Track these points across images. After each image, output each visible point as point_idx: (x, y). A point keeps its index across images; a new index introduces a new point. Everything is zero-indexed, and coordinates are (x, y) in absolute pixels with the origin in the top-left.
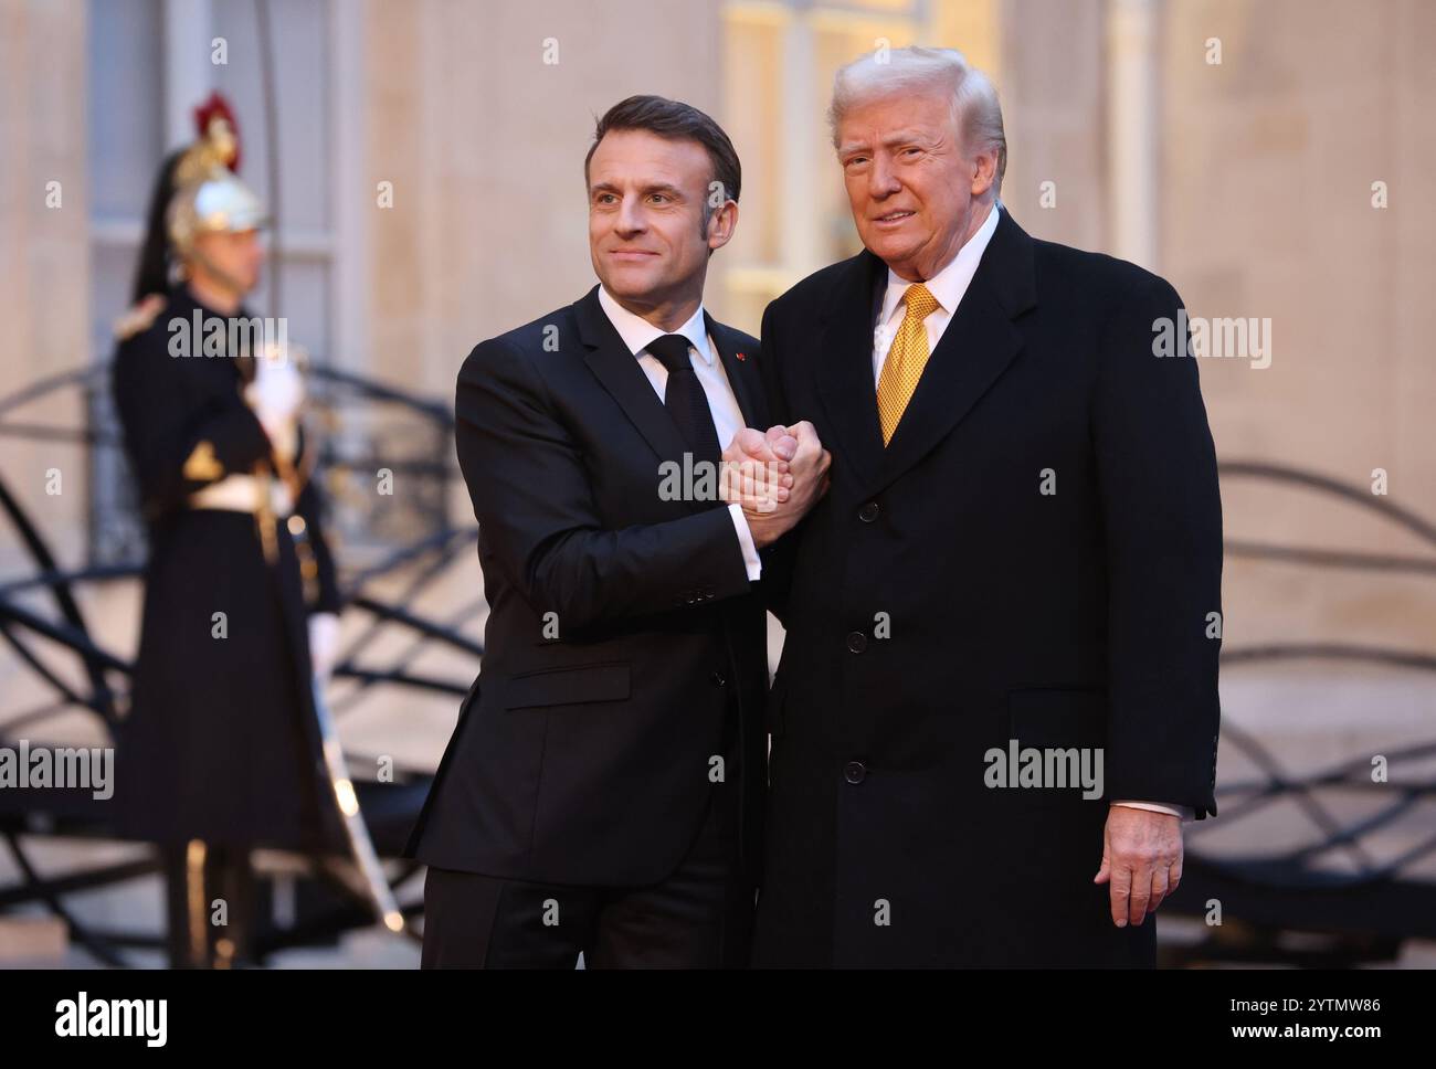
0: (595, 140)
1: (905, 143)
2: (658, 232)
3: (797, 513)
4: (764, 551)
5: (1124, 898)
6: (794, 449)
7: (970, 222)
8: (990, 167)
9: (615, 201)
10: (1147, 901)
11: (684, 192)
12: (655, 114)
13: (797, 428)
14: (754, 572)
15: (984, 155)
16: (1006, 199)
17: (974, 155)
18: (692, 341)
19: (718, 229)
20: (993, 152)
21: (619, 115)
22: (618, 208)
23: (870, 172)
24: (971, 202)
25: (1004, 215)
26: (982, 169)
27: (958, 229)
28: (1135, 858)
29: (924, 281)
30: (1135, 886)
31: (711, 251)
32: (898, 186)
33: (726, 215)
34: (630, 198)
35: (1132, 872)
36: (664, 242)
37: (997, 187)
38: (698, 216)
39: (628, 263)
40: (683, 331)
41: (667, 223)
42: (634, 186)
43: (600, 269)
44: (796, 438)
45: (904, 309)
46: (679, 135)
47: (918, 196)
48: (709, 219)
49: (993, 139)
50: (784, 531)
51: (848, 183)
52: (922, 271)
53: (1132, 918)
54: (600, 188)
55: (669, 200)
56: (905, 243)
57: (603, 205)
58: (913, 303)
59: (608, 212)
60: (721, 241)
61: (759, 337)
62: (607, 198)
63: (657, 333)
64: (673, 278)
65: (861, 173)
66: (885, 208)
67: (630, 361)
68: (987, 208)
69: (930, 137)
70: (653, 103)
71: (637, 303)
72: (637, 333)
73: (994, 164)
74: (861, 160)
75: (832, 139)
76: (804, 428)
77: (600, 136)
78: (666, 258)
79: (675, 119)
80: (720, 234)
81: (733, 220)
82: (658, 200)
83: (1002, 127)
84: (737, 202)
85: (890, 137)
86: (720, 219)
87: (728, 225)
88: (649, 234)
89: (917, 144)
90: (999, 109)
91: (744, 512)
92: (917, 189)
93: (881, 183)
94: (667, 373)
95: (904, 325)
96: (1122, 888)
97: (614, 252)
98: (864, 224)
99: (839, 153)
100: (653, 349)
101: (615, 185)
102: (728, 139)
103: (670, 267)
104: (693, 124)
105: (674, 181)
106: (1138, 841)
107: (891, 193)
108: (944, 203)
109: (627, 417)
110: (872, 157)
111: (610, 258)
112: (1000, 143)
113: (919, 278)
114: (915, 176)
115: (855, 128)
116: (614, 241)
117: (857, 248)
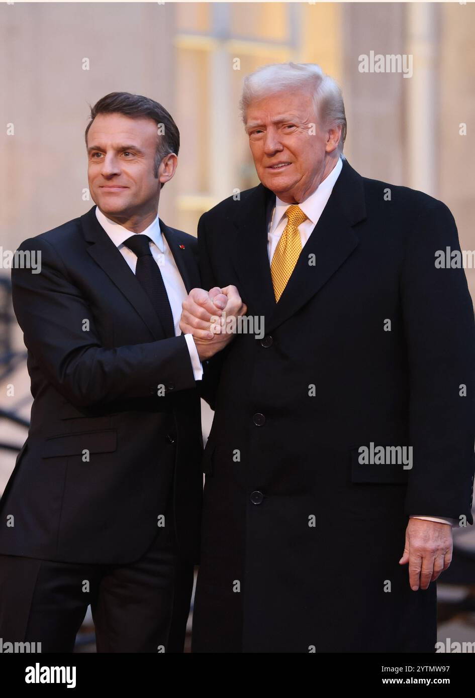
0: (91, 119)
1: (285, 122)
2: (127, 174)
3: (225, 341)
4: (206, 363)
5: (418, 574)
6: (225, 302)
7: (325, 167)
8: (337, 135)
9: (102, 156)
10: (431, 575)
11: (143, 150)
12: (124, 104)
13: (227, 290)
14: (199, 375)
15: (334, 129)
16: (347, 154)
17: (327, 129)
18: (152, 239)
19: (165, 171)
20: (339, 127)
21: (103, 104)
22: (103, 161)
23: (264, 139)
24: (325, 156)
25: (345, 163)
26: (332, 137)
27: (317, 173)
28: (424, 550)
29: (298, 203)
30: (424, 567)
31: (163, 184)
32: (281, 148)
33: (170, 162)
34: (110, 154)
35: (422, 558)
36: (131, 180)
37: (341, 147)
38: (152, 164)
39: (110, 194)
40: (146, 232)
41: (133, 169)
42: (112, 147)
43: (94, 196)
44: (227, 295)
45: (286, 220)
46: (140, 116)
47: (294, 153)
48: (159, 165)
49: (339, 118)
50: (218, 351)
51: (251, 145)
52: (297, 198)
53: (422, 585)
54: (93, 149)
55: (134, 155)
56: (286, 182)
57: (95, 159)
58: (292, 216)
59: (97, 163)
60: (168, 178)
61: (196, 236)
62: (97, 155)
63: (130, 234)
64: (138, 201)
65: (259, 139)
66: (274, 160)
67: (115, 251)
68: (335, 160)
69: (300, 118)
70: (123, 97)
71: (118, 217)
72: (118, 234)
73: (339, 134)
74: (259, 132)
75: (242, 118)
76: (231, 289)
77: (94, 116)
78: (133, 189)
79: (137, 106)
80: (167, 174)
81: (174, 165)
82: (127, 155)
83: (343, 112)
84: (177, 155)
85: (277, 118)
86: (166, 165)
87: (171, 169)
88: (122, 175)
89: (293, 122)
90: (342, 101)
91: (194, 339)
92: (293, 149)
93: (271, 146)
94: (137, 258)
95: (286, 230)
96: (416, 568)
97: (102, 187)
98: (261, 170)
99: (246, 128)
100: (128, 243)
101: (101, 147)
102: (170, 116)
103: (136, 195)
104: (147, 109)
105: (136, 143)
106: (426, 539)
107: (277, 152)
108: (309, 158)
109: (114, 284)
110: (266, 130)
111: (100, 191)
112: (343, 121)
113: (294, 201)
114: (291, 141)
115: (256, 113)
116: (101, 180)
117: (256, 183)
